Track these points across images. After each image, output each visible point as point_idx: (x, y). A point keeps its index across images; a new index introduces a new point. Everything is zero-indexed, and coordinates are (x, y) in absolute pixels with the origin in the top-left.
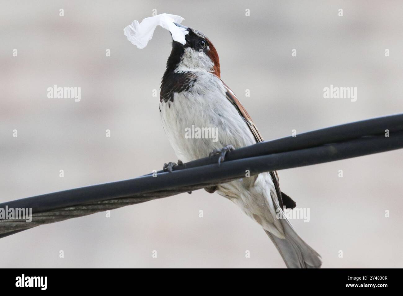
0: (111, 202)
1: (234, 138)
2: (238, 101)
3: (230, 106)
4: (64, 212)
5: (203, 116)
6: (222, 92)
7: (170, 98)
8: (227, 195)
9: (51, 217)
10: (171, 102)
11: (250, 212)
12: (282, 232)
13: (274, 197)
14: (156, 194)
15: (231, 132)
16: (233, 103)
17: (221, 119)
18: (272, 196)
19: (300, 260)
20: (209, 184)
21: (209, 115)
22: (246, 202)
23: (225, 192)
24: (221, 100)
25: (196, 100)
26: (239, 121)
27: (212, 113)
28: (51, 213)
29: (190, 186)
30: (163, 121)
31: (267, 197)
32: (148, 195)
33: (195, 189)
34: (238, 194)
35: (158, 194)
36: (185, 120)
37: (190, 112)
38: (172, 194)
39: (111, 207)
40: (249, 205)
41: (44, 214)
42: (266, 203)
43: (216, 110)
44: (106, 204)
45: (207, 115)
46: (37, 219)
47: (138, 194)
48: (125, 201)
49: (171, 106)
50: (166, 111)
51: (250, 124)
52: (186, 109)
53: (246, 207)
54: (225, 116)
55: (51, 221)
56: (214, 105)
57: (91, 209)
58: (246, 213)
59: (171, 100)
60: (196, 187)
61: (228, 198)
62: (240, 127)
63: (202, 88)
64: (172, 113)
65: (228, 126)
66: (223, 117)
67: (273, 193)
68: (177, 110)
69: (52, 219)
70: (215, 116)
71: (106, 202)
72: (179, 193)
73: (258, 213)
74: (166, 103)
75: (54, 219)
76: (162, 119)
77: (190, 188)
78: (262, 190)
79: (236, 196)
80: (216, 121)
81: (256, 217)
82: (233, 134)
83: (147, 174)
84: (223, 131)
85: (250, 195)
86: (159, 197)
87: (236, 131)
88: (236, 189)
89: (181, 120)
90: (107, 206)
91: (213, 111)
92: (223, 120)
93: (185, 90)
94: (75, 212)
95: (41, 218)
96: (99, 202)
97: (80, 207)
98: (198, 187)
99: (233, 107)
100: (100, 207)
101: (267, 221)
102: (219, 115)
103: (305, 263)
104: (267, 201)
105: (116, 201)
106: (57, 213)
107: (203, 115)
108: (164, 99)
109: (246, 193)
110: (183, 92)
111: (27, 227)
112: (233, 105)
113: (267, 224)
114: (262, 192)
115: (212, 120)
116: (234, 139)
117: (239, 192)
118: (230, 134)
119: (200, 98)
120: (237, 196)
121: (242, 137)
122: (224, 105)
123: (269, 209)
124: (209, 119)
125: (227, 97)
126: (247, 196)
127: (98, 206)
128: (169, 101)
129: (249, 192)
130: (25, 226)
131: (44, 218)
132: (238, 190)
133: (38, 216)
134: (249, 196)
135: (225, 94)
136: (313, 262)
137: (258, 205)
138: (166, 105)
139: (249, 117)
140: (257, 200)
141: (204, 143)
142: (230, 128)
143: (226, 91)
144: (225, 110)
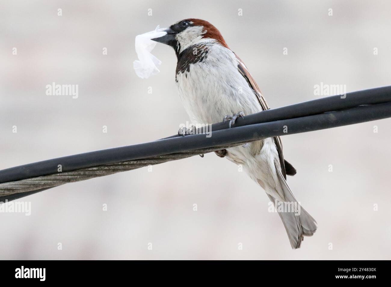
0: (131, 163)
1: (243, 108)
2: (249, 73)
3: (241, 79)
4: (88, 172)
5: (216, 87)
6: (234, 65)
7: (187, 69)
8: (235, 161)
9: (76, 176)
10: (187, 72)
11: (254, 177)
12: (283, 196)
13: (277, 164)
14: (171, 156)
15: (241, 103)
16: (244, 75)
17: (232, 90)
18: (275, 163)
19: (298, 223)
20: (219, 147)
21: (222, 86)
22: (251, 168)
23: (233, 158)
24: (233, 73)
25: (210, 71)
26: (249, 93)
27: (225, 85)
28: (76, 173)
29: (202, 149)
30: (180, 90)
31: (271, 164)
32: (164, 157)
33: (207, 152)
34: (245, 160)
35: (173, 157)
36: (200, 89)
37: (204, 82)
38: (186, 156)
39: (130, 168)
40: (254, 170)
41: (70, 173)
42: (269, 169)
43: (228, 82)
44: (126, 165)
45: (220, 86)
46: (63, 178)
47: (155, 156)
48: (143, 162)
49: (187, 76)
50: (183, 80)
51: (259, 95)
52: (201, 79)
53: (251, 172)
54: (236, 87)
55: (76, 180)
56: (227, 77)
57: (113, 169)
58: (251, 177)
59: (187, 71)
60: (207, 150)
61: (235, 163)
62: (249, 99)
63: (214, 60)
64: (189, 81)
65: (239, 97)
66: (235, 89)
67: (277, 160)
68: (193, 80)
69: (77, 178)
70: (227, 87)
71: (127, 163)
72: (192, 156)
73: (261, 178)
74: (184, 73)
75: (78, 178)
76: (179, 89)
77: (202, 151)
78: (267, 157)
79: (242, 162)
80: (228, 92)
81: (259, 181)
82: (243, 105)
83: (163, 138)
84: (234, 101)
85: (256, 162)
86: (174, 159)
87: (245, 102)
88: (243, 155)
89: (196, 89)
90: (127, 166)
91: (226, 83)
92: (234, 92)
93: (199, 61)
94: (98, 171)
95: (67, 177)
96: (120, 163)
97: (102, 168)
98: (210, 150)
99: (244, 80)
100: (120, 167)
101: (270, 186)
102: (231, 86)
103: (302, 226)
104: (270, 168)
105: (135, 162)
106: (82, 173)
107: (216, 85)
108: (181, 70)
109: (252, 159)
110: (198, 63)
111: (54, 186)
112: (244, 77)
113: (269, 188)
114: (267, 160)
115: (225, 91)
116: (243, 110)
117: (246, 159)
118: (240, 104)
119: (213, 70)
120: (244, 162)
121: (250, 108)
122: (236, 78)
123: (272, 175)
124: (222, 90)
125: (239, 70)
126: (252, 163)
127: (119, 166)
128: (186, 72)
129: (255, 159)
130: (53, 184)
131: (70, 177)
132: (245, 157)
133: (64, 175)
134: (254, 162)
135: (237, 67)
136: (309, 226)
137: (262, 171)
138: (183, 75)
139: (258, 89)
140: (261, 166)
141: (216, 111)
142: (240, 99)
143: (239, 64)
144: (236, 82)
